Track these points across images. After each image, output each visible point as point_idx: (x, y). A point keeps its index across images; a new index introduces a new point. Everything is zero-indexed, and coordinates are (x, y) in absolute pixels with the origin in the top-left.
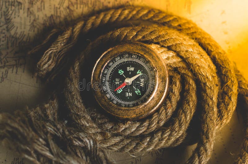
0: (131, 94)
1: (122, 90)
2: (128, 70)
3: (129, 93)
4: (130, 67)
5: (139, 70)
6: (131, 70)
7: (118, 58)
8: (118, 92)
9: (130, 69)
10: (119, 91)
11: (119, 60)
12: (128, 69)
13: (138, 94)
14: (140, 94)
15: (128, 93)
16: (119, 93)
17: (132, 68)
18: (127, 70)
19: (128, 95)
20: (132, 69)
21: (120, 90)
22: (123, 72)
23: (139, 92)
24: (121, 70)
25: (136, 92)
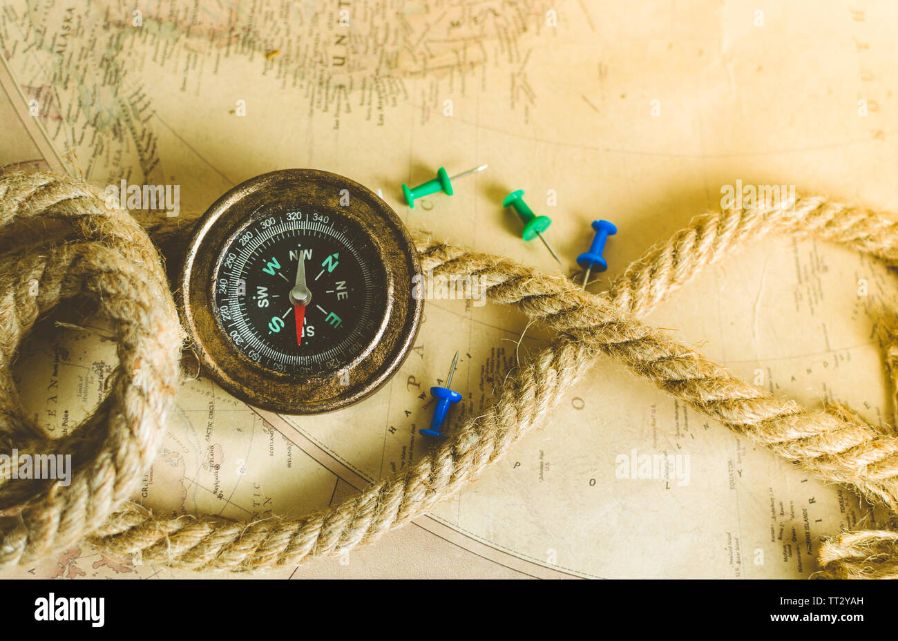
0: (341, 285)
1: (332, 314)
2: (265, 303)
3: (338, 288)
4: (257, 300)
5: (265, 270)
6: (266, 295)
7: (235, 335)
8: (337, 325)
9: (262, 300)
10: (337, 321)
11: (239, 333)
12: (263, 303)
13: (337, 263)
14: (336, 256)
15: (339, 294)
16: (340, 320)
17: (259, 293)
18: (266, 306)
19: (342, 294)
20: (262, 292)
21: (332, 318)
22: (274, 319)
23: (329, 259)
24: (270, 325)
25: (331, 269)
